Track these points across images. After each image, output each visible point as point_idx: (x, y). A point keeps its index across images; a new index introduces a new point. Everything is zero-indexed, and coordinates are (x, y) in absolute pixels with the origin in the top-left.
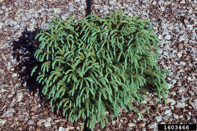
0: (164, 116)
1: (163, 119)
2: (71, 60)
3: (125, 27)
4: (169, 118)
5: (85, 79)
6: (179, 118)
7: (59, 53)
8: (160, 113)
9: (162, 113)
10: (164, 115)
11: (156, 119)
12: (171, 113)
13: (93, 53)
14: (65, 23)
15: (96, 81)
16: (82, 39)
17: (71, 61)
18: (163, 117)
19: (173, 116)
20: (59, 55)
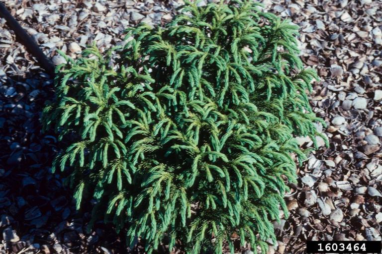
0: (312, 171)
1: (314, 178)
2: (177, 137)
3: (239, 27)
4: (322, 172)
5: (238, 161)
6: (335, 163)
7: (139, 132)
8: (302, 169)
9: (304, 168)
10: (309, 170)
11: (305, 184)
12: (319, 161)
13: (212, 103)
14: (93, 64)
15: (258, 157)
16: (171, 84)
17: (177, 139)
18: (313, 175)
19: (325, 164)
20: (139, 137)
